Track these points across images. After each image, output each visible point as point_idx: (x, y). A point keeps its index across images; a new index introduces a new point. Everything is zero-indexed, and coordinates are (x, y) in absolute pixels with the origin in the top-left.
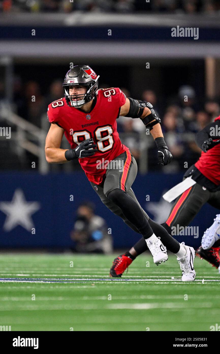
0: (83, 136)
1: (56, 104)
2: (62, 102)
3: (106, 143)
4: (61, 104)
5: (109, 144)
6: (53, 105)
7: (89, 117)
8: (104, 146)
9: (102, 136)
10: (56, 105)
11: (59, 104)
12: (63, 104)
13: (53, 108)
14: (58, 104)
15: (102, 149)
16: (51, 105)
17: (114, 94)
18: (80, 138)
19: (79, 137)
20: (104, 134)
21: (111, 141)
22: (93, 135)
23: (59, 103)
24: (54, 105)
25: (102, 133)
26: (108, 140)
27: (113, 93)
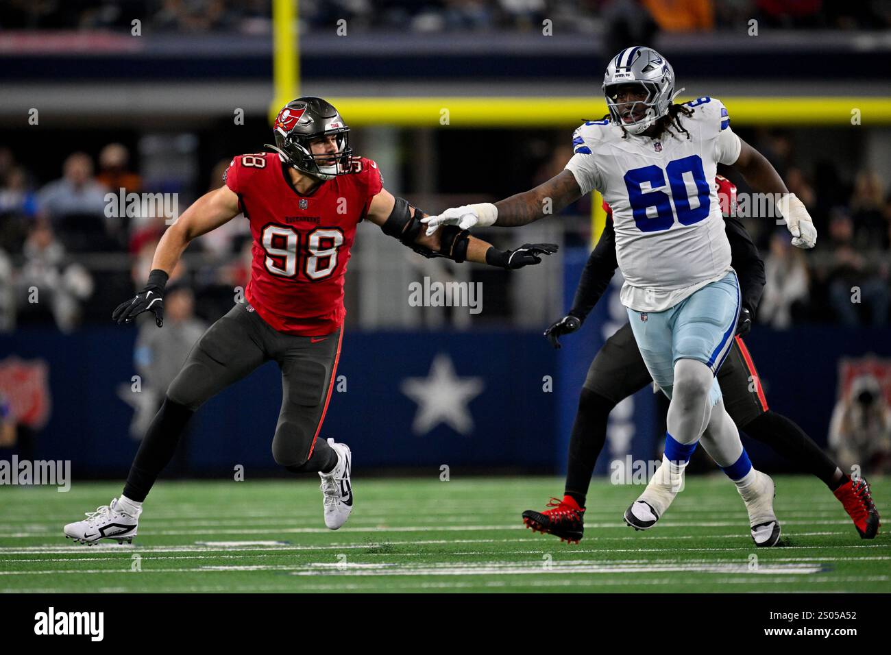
0: (285, 238)
1: (249, 161)
2: (263, 161)
3: (322, 263)
4: (261, 164)
5: (327, 266)
6: (244, 159)
7: (304, 203)
8: (319, 268)
9: (320, 248)
10: (251, 162)
11: (257, 163)
12: (263, 165)
13: (244, 165)
14: (254, 163)
15: (312, 272)
16: (242, 159)
17: (357, 171)
18: (277, 240)
19: (275, 237)
20: (326, 243)
21: (333, 262)
22: (303, 239)
23: (257, 160)
24: (247, 162)
25: (322, 240)
26: (328, 258)
27: (357, 168)
